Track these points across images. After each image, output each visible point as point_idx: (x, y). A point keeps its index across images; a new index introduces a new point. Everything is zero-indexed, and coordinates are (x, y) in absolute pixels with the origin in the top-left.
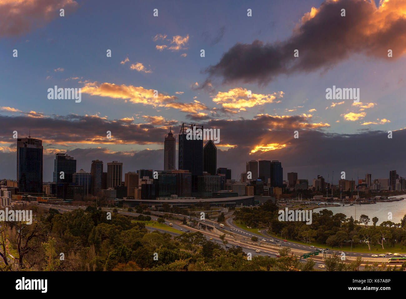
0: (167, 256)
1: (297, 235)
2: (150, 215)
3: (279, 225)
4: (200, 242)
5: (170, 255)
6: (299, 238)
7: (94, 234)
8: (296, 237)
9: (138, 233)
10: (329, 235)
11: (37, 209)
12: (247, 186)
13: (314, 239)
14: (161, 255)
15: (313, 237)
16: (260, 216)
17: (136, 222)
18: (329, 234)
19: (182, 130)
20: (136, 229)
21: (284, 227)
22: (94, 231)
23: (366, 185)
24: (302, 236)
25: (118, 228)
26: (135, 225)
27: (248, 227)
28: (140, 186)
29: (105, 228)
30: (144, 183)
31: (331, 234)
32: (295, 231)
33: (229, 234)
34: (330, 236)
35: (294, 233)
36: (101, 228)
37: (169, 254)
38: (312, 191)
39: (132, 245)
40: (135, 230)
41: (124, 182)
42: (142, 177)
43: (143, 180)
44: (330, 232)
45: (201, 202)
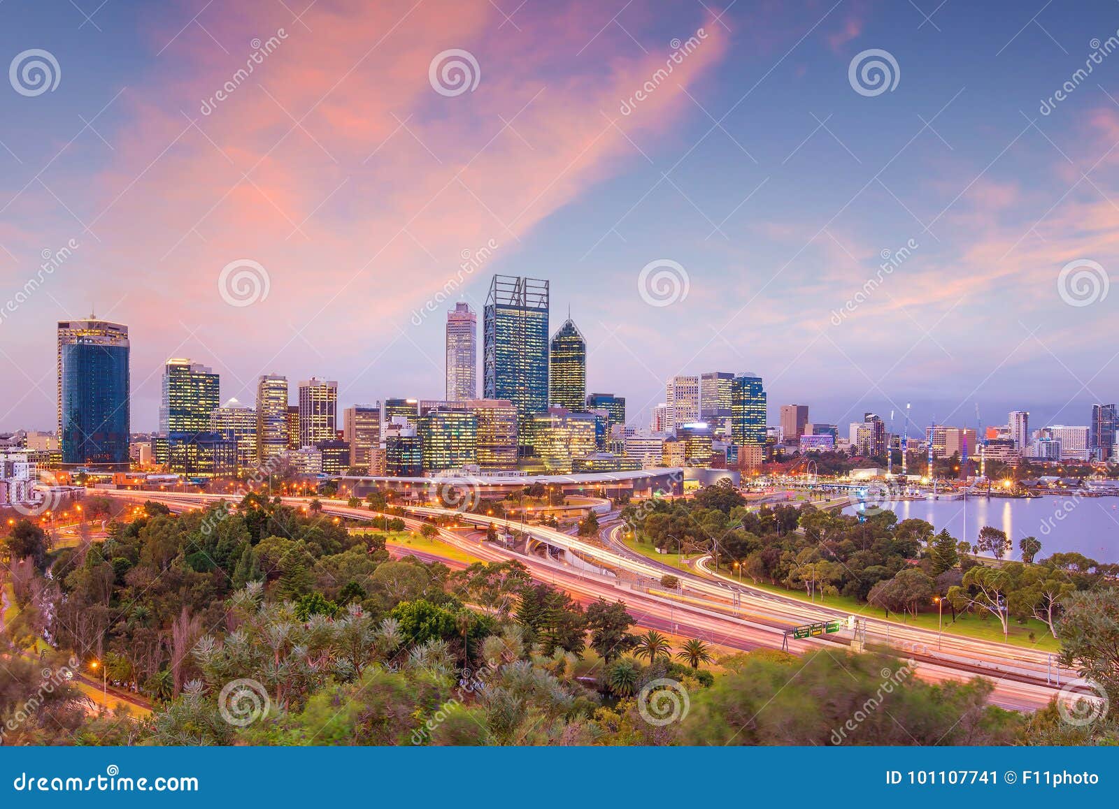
0: (425, 621)
1: (787, 573)
2: (403, 516)
3: (738, 547)
4: (517, 588)
5: (431, 618)
6: (791, 582)
7: (248, 564)
8: (783, 581)
9: (363, 561)
10: (877, 577)
11: (111, 505)
12: (667, 441)
13: (833, 589)
14: (409, 618)
15: (833, 583)
16: (691, 523)
17: (363, 535)
18: (877, 575)
19: (493, 293)
20: (359, 552)
21: (750, 550)
22: (248, 557)
23: (1010, 443)
24: (800, 577)
25: (311, 550)
26: (358, 540)
27: (658, 550)
28: (384, 442)
29: (277, 548)
30: (393, 433)
31: (885, 577)
32: (782, 562)
33: (605, 568)
34: (881, 581)
35: (779, 567)
36: (268, 548)
37: (429, 615)
38: (846, 455)
39: (338, 594)
40: (355, 555)
41: (342, 432)
42: (389, 418)
43: (391, 427)
44: (882, 571)
45: (540, 484)
